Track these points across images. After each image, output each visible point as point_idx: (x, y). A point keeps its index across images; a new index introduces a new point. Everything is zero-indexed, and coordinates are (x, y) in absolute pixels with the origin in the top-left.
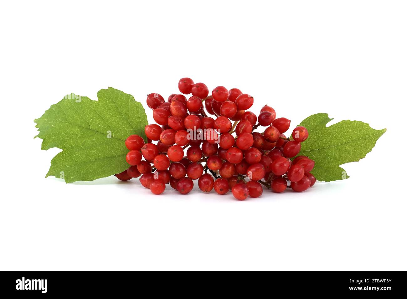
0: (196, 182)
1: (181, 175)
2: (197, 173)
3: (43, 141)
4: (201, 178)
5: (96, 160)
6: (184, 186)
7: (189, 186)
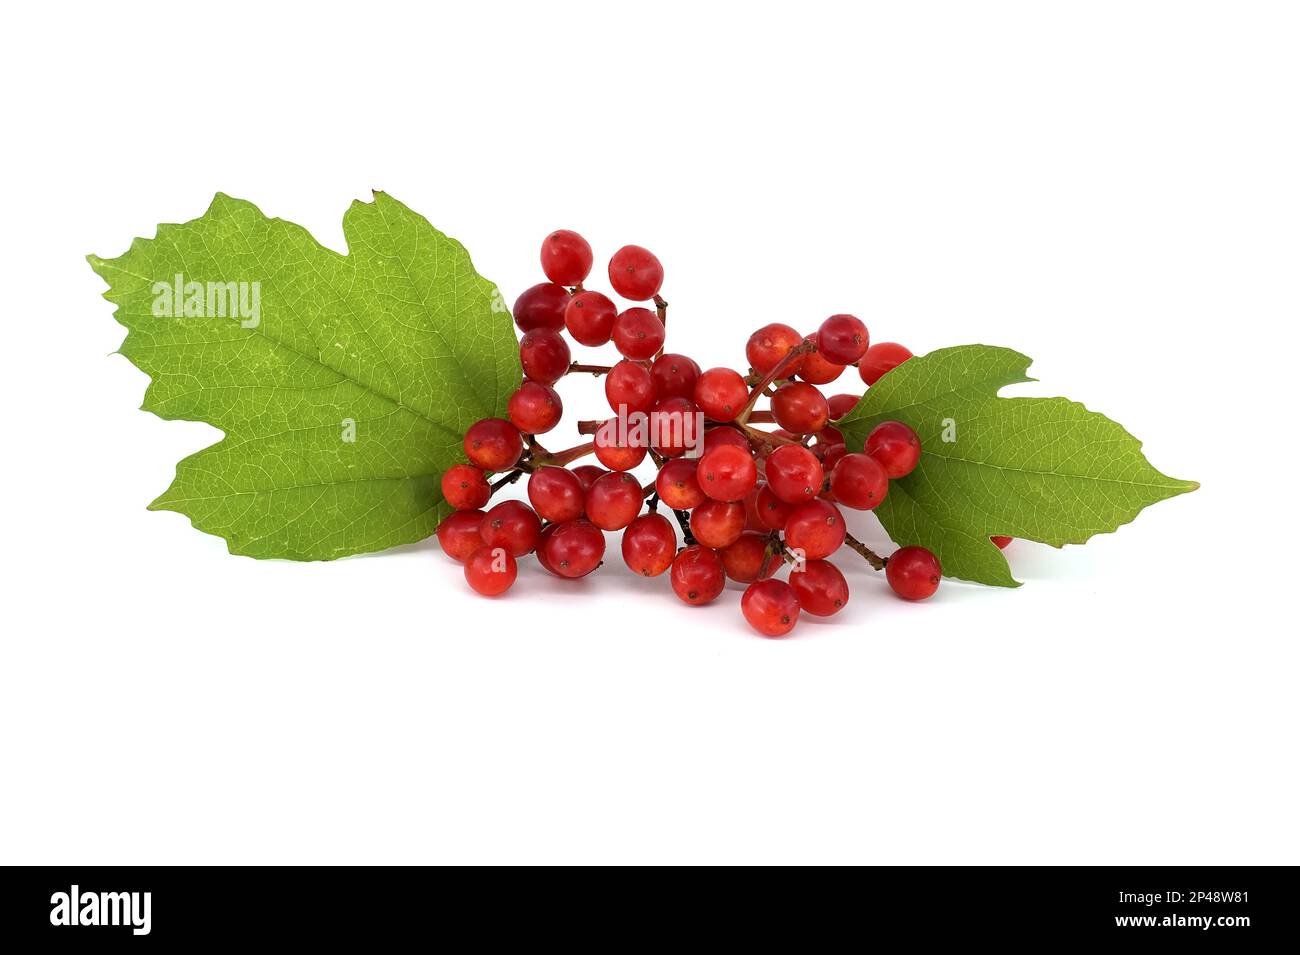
0: (613, 539)
1: (566, 510)
2: (623, 511)
3: (152, 384)
4: (634, 526)
5: (338, 482)
6: (573, 551)
7: (587, 551)
